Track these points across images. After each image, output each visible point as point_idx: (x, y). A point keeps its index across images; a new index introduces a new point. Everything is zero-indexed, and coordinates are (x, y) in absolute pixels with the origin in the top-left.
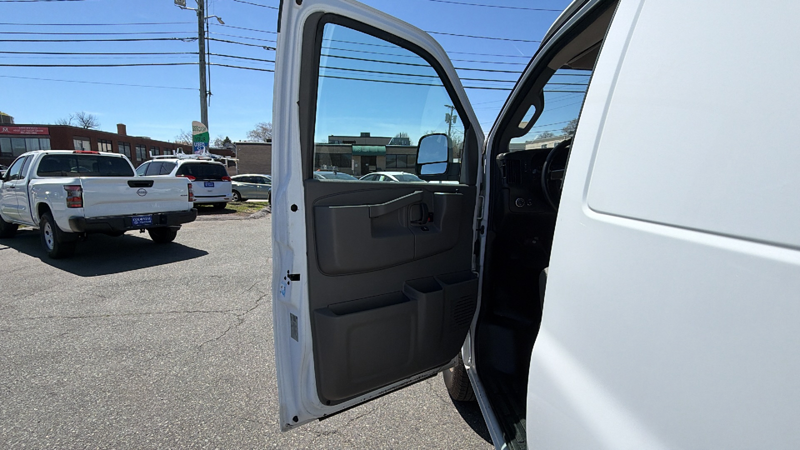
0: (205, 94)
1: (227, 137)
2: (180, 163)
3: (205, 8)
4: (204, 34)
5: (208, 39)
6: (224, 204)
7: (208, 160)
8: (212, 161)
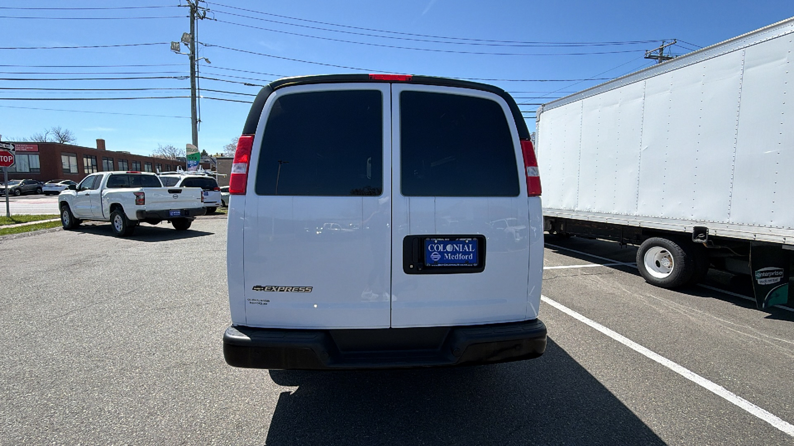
0: (195, 121)
1: (204, 150)
2: (183, 178)
3: (196, 53)
4: (195, 74)
5: (198, 77)
6: (215, 208)
7: (203, 175)
8: (206, 176)
